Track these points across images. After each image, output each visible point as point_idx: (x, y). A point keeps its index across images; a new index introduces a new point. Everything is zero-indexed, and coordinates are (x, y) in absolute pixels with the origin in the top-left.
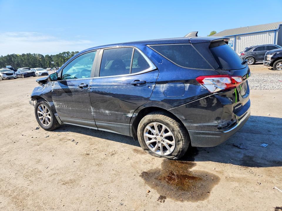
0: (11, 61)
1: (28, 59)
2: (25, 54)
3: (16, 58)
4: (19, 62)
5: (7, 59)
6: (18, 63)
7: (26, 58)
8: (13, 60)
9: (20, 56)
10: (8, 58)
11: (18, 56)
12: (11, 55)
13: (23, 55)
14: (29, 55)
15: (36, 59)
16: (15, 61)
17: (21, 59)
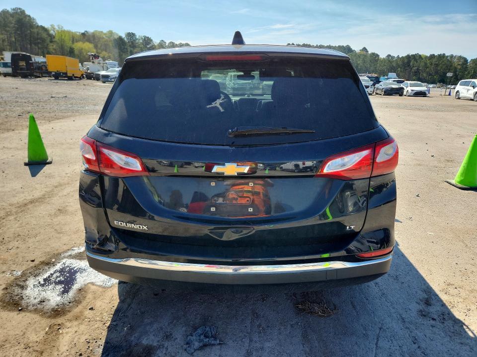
0: (409, 66)
1: (437, 65)
2: (436, 54)
3: (417, 62)
4: (421, 68)
5: (403, 61)
6: (418, 69)
7: (434, 63)
8: (411, 64)
9: (426, 57)
10: (406, 61)
11: (423, 57)
12: (413, 55)
13: (432, 56)
14: (442, 57)
15: (451, 66)
16: (413, 67)
17: (426, 64)
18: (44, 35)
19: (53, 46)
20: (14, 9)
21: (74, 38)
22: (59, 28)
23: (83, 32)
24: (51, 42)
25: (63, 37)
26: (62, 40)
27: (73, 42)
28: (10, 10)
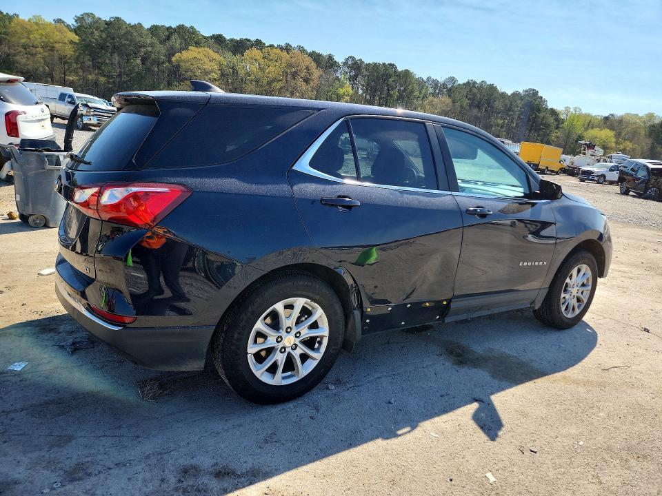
18: (551, 120)
19: (557, 133)
20: (527, 91)
21: (590, 123)
22: (575, 111)
23: (607, 115)
24: (557, 128)
25: (575, 122)
26: (572, 126)
27: (586, 129)
28: (521, 91)
